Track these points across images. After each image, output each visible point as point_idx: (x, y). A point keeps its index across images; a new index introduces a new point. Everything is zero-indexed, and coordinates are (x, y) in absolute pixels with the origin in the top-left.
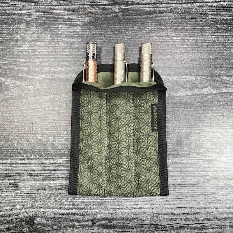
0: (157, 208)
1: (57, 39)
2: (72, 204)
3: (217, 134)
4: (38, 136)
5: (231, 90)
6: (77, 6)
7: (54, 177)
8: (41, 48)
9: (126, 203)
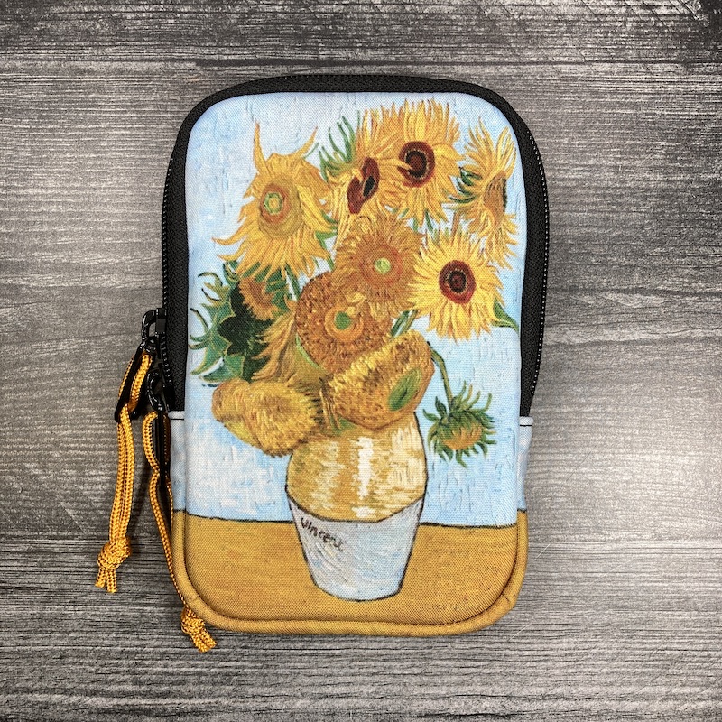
0: (398, 696)
1: (94, 166)
2: (132, 681)
3: (584, 470)
4: (28, 465)
5: (630, 336)
6: (157, 65)
7: (78, 594)
8: (44, 191)
9: (300, 680)
